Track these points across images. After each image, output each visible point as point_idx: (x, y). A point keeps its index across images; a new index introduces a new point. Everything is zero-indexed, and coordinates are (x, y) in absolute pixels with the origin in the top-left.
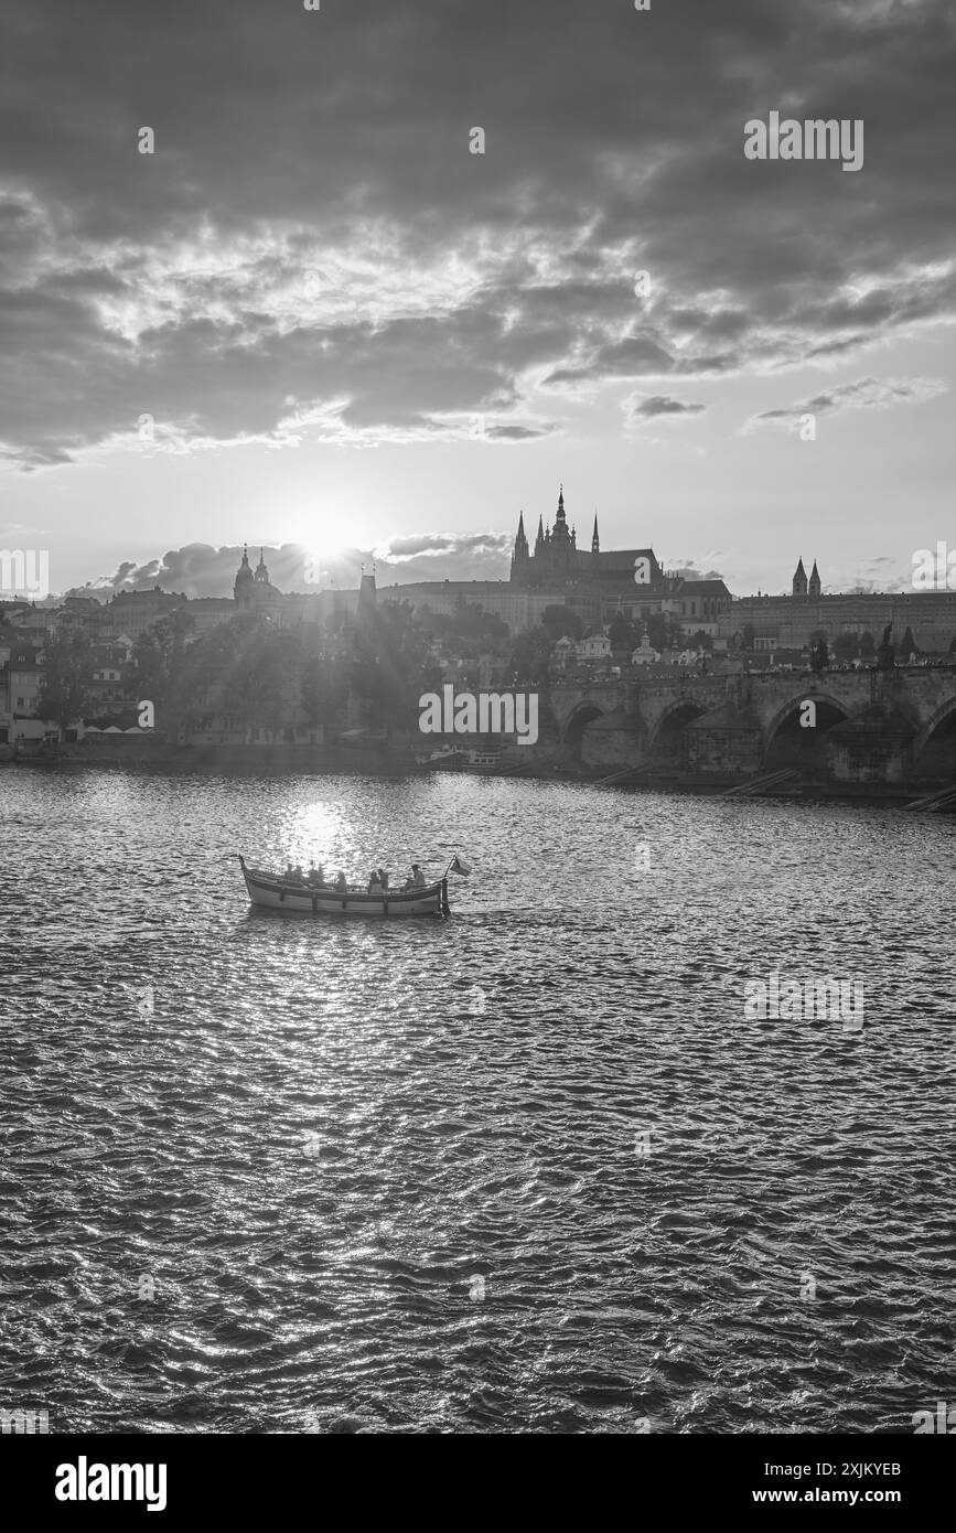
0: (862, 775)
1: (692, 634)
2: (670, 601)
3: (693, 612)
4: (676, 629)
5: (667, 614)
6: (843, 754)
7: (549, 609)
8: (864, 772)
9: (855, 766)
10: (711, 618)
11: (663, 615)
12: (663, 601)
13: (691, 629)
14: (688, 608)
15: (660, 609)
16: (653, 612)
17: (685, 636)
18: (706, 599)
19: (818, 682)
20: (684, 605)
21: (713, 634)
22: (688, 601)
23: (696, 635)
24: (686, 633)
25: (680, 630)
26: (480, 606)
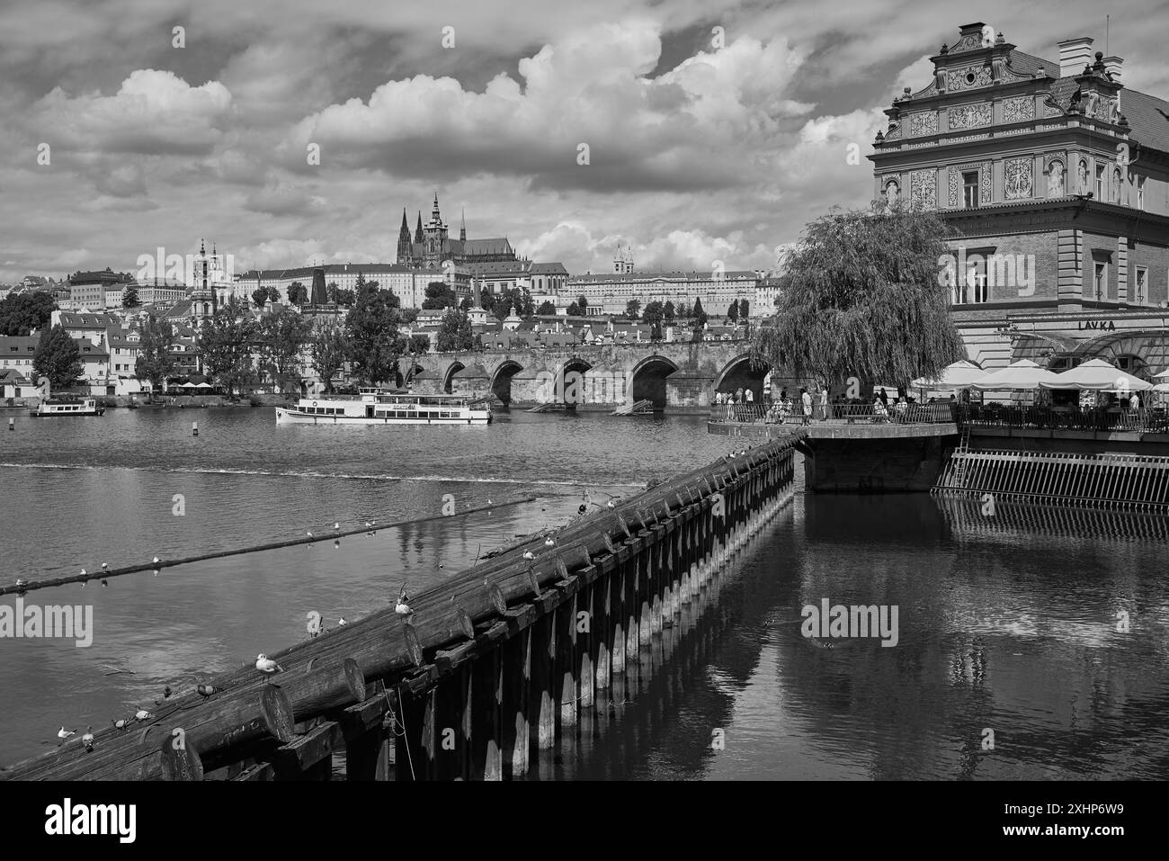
0: (685, 402)
1: (540, 303)
2: (522, 279)
3: (540, 287)
4: (528, 299)
5: (520, 289)
6: (675, 391)
7: (430, 285)
8: (686, 401)
9: (681, 397)
10: (554, 292)
11: (518, 289)
12: (518, 279)
13: (539, 300)
14: (537, 284)
15: (515, 285)
16: (510, 286)
17: (534, 305)
18: (549, 277)
19: (658, 349)
20: (533, 281)
21: (556, 304)
22: (536, 278)
23: (544, 304)
24: (535, 303)
25: (532, 301)
26: (377, 283)
